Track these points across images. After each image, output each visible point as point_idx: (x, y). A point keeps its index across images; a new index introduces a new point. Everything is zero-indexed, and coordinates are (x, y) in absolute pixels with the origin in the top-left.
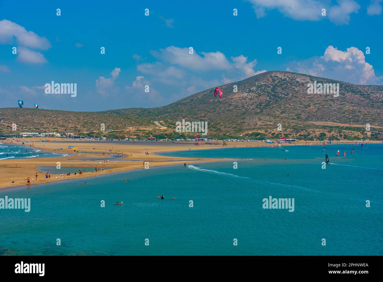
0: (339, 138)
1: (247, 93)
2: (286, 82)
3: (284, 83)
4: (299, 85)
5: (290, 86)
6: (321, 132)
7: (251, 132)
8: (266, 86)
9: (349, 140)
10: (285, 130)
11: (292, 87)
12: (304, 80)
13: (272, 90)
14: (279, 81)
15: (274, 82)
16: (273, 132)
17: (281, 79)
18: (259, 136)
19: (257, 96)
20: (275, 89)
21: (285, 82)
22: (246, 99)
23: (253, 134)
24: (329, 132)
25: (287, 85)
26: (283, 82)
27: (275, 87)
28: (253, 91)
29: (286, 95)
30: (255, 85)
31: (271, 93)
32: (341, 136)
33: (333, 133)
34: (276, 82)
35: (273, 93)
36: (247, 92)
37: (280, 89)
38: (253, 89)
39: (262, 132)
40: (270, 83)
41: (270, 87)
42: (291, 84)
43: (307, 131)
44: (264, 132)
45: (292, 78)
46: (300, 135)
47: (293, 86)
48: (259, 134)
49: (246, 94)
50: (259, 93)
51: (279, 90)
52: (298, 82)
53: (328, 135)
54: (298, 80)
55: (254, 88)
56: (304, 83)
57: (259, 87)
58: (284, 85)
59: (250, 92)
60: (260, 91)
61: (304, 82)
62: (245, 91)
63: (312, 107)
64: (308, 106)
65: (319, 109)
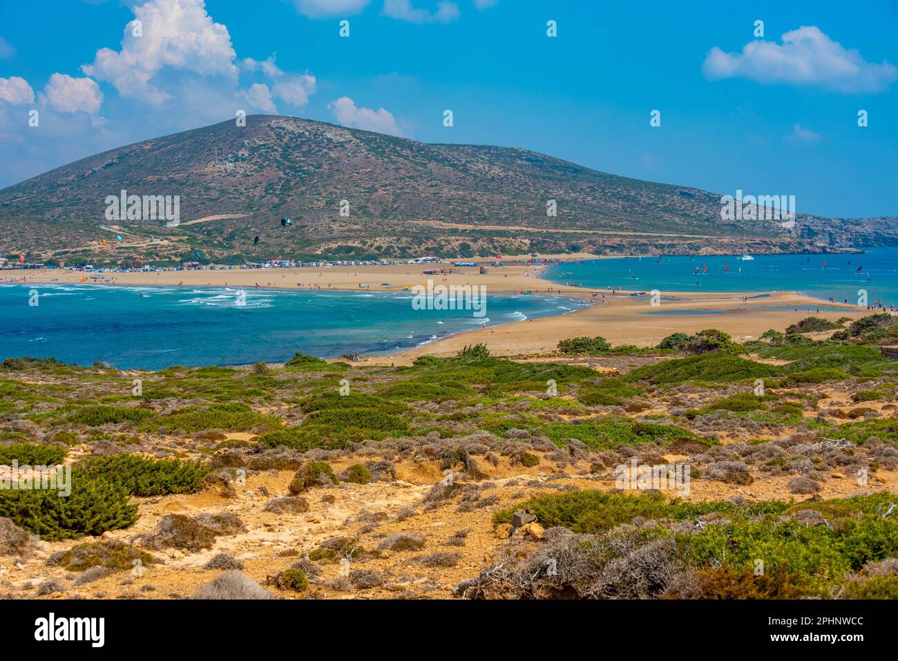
1: (231, 162)
2: (305, 139)
3: (303, 143)
4: (335, 147)
5: (317, 148)
8: (269, 148)
11: (322, 151)
12: (341, 135)
13: (284, 156)
14: (291, 139)
15: (281, 141)
17: (294, 134)
19: (256, 170)
20: (289, 155)
21: (303, 139)
22: (235, 176)
25: (310, 146)
26: (299, 139)
27: (287, 151)
28: (243, 160)
30: (243, 145)
31: (284, 164)
34: (285, 140)
35: (287, 163)
36: (230, 159)
37: (299, 155)
38: (243, 155)
40: (273, 141)
41: (277, 150)
42: (318, 144)
45: (314, 131)
47: (324, 148)
49: (231, 164)
50: (258, 162)
51: (297, 155)
52: (330, 140)
54: (329, 136)
55: (244, 152)
56: (342, 143)
57: (253, 150)
58: (304, 146)
59: (237, 160)
60: (259, 157)
61: (342, 140)
62: (226, 159)
63: (380, 192)
64: (372, 190)
65: (397, 196)
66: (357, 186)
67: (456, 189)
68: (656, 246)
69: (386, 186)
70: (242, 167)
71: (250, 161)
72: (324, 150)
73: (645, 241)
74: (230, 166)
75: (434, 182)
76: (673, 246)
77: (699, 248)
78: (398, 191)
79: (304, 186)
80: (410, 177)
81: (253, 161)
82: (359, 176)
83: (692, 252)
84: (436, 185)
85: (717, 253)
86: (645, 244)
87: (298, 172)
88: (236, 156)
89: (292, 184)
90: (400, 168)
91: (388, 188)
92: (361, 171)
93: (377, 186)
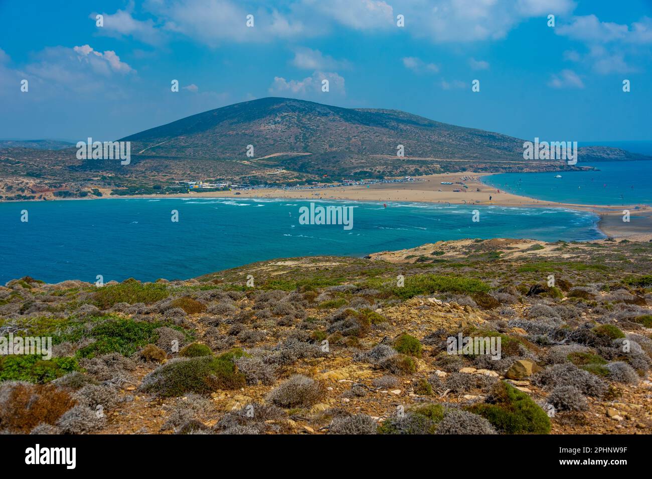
0: (430, 172)
1: (273, 124)
6: (414, 168)
7: (358, 171)
9: (437, 173)
10: (387, 168)
16: (378, 170)
18: (367, 174)
19: (286, 128)
22: (277, 132)
23: (361, 173)
24: (421, 167)
28: (279, 123)
29: (318, 127)
32: (430, 170)
33: (423, 168)
35: (301, 125)
38: (278, 120)
39: (368, 170)
41: (294, 118)
43: (403, 168)
44: (370, 170)
46: (400, 172)
48: (366, 172)
53: (421, 170)
57: (283, 118)
59: (276, 123)
60: (287, 122)
62: (270, 123)
63: (353, 140)
64: (349, 139)
65: (363, 142)
66: (341, 137)
67: (389, 138)
68: (502, 168)
69: (355, 136)
70: (280, 127)
71: (282, 123)
72: (318, 118)
73: (497, 166)
74: (273, 126)
75: (378, 134)
76: (510, 168)
77: (522, 169)
78: (362, 139)
79: (314, 137)
80: (365, 132)
81: (284, 124)
82: (340, 132)
83: (520, 171)
84: (379, 136)
85: (532, 171)
86: (497, 167)
87: (309, 129)
88: (274, 121)
89: (307, 136)
90: (358, 127)
91: (356, 137)
92: (340, 128)
93: (351, 137)
